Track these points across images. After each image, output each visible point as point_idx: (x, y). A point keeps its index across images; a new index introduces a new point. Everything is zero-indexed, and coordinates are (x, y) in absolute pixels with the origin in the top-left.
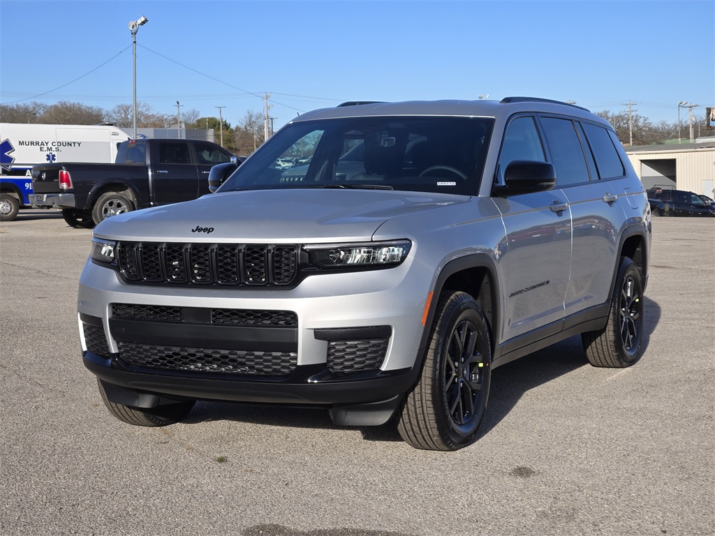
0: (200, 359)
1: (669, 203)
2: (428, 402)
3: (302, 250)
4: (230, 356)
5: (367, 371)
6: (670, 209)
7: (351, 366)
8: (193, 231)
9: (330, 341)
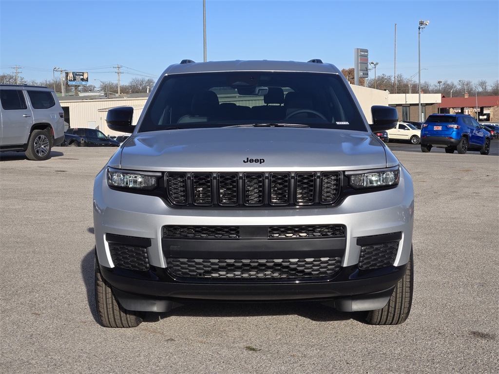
0: (254, 268)
1: (84, 137)
2: (407, 289)
3: (344, 175)
4: (283, 264)
5: (385, 267)
6: (85, 142)
7: (375, 265)
8: (244, 161)
9: (362, 246)
